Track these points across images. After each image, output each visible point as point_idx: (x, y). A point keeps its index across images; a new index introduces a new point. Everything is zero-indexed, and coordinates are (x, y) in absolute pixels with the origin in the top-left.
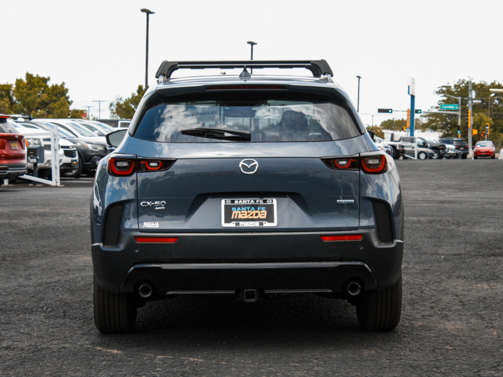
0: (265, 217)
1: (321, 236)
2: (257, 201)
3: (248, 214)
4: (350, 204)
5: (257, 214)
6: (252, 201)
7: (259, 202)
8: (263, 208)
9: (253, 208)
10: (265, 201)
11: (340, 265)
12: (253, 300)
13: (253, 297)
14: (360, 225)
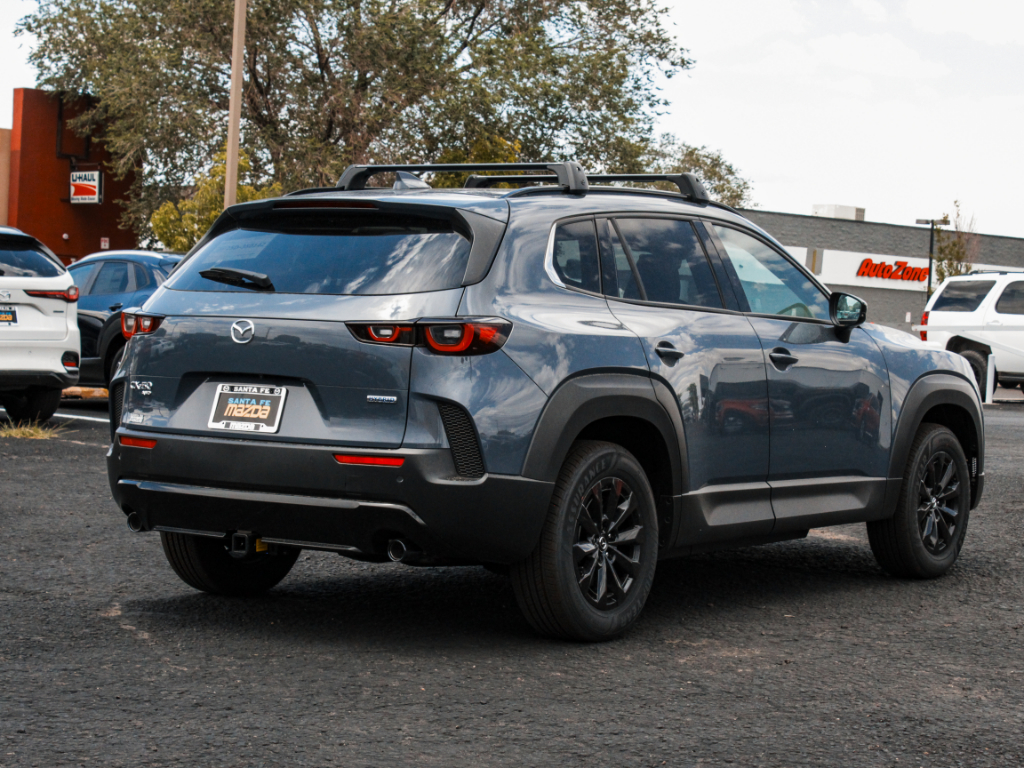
0: (265, 417)
1: (335, 454)
2: (262, 390)
3: (246, 409)
4: (389, 404)
5: (256, 411)
6: (255, 390)
7: (264, 392)
8: (267, 402)
9: (254, 401)
10: (272, 391)
11: (361, 507)
12: (244, 552)
13: (243, 548)
14: (405, 442)
